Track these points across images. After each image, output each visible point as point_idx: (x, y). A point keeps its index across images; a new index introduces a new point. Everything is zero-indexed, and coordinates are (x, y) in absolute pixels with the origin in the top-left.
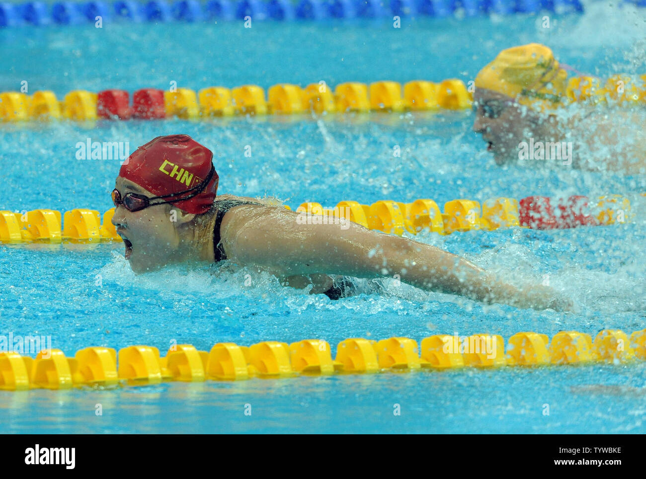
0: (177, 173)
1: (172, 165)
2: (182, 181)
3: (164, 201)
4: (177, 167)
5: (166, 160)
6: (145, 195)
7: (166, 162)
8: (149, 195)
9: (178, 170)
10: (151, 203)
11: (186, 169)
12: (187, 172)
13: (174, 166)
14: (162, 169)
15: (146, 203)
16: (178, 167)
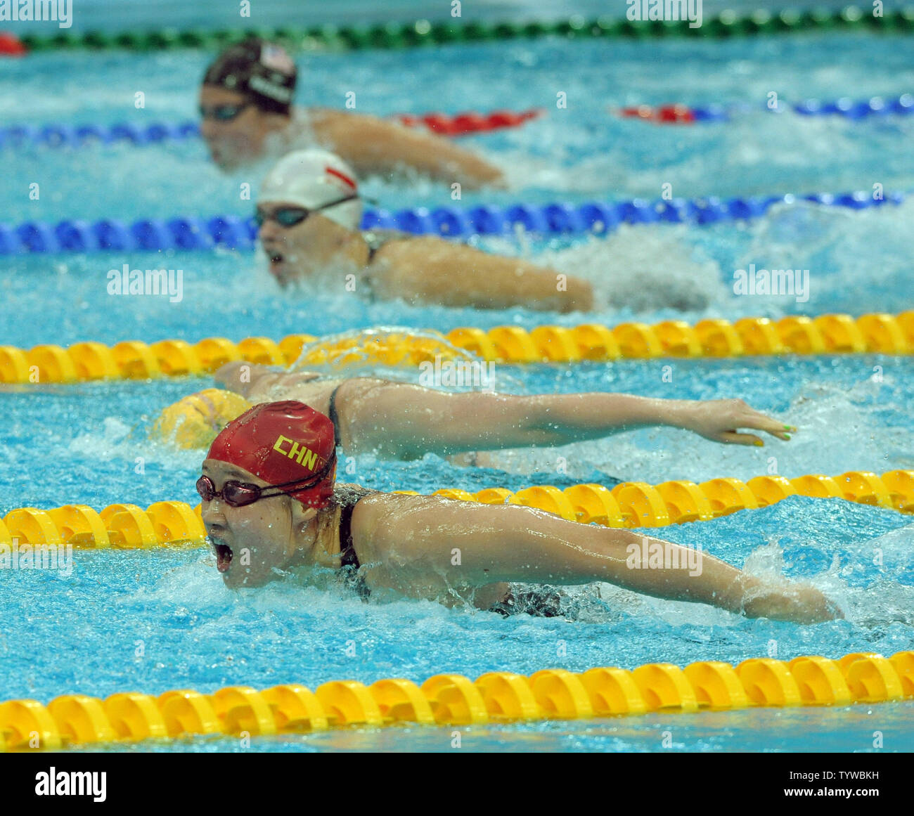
0: (298, 453)
1: (291, 441)
2: (304, 464)
3: (282, 492)
4: (296, 445)
5: (281, 436)
6: (256, 483)
7: (282, 438)
8: (261, 483)
9: (299, 449)
10: (264, 493)
11: (308, 447)
12: (310, 452)
13: (293, 443)
14: (277, 447)
15: (256, 495)
16: (298, 445)
